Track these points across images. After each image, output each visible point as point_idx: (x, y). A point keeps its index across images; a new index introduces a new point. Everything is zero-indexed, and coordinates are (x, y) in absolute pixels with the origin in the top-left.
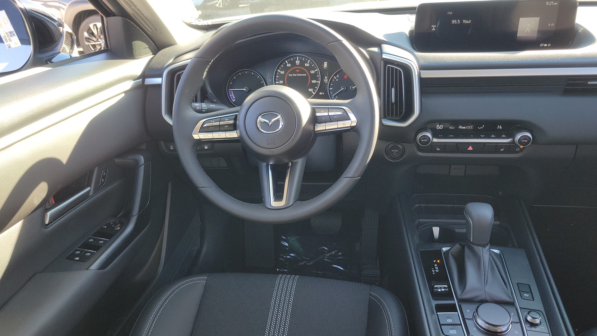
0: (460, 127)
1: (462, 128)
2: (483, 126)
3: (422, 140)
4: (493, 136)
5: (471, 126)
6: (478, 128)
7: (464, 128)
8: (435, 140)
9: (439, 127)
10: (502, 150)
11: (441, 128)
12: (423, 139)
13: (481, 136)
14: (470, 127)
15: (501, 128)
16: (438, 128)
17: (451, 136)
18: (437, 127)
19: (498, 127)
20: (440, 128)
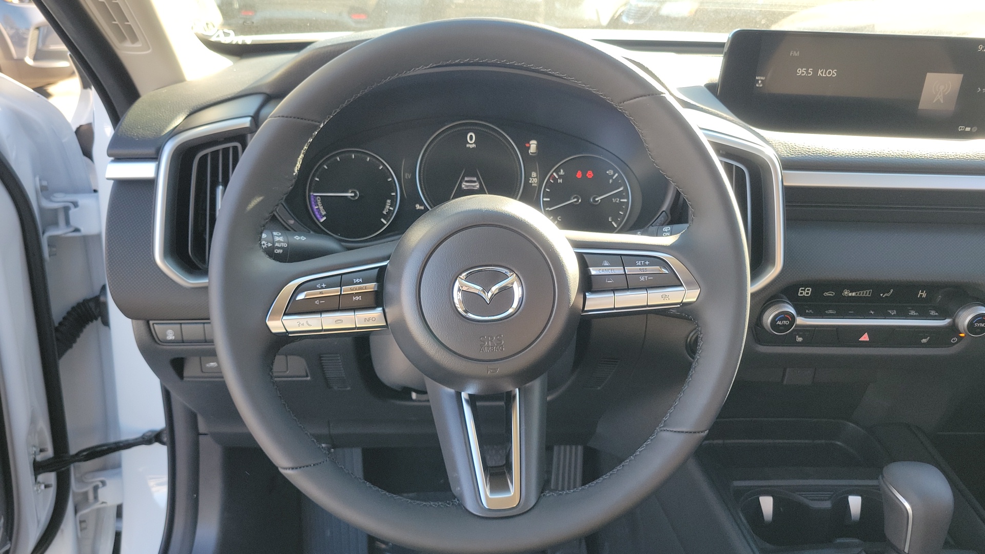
0: (846, 293)
1: (850, 294)
2: (892, 291)
3: (779, 323)
4: (913, 313)
5: (868, 291)
6: (881, 295)
7: (854, 294)
8: (800, 321)
9: (805, 292)
10: (924, 341)
11: (807, 293)
12: (781, 320)
13: (890, 311)
14: (866, 293)
15: (924, 295)
16: (802, 293)
17: (831, 312)
18: (800, 291)
19: (920, 293)
20: (804, 294)
